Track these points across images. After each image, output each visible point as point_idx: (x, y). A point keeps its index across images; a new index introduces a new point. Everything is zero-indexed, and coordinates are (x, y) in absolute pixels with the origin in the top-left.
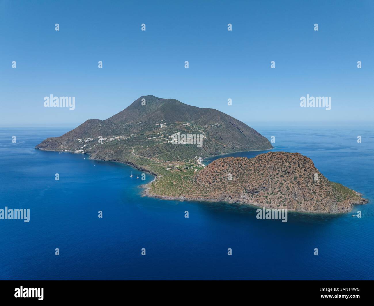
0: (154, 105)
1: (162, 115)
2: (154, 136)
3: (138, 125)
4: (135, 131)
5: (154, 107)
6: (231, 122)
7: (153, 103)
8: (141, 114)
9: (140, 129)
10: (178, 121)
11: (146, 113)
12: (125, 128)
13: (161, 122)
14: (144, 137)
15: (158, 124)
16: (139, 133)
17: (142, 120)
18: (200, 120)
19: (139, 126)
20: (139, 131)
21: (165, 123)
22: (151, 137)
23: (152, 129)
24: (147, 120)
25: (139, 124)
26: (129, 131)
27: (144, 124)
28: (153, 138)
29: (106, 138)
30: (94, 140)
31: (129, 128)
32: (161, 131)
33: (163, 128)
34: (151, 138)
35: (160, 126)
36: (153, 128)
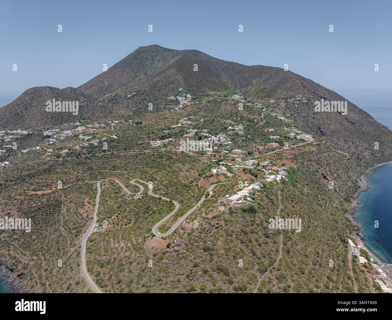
0: (161, 60)
1: (180, 77)
2: (169, 136)
3: (130, 98)
4: (122, 112)
5: (160, 64)
6: (316, 92)
7: (158, 58)
8: (137, 77)
9: (135, 109)
10: (212, 91)
11: (146, 74)
12: (103, 106)
13: (179, 92)
14: (140, 138)
15: (172, 98)
16: (130, 117)
17: (137, 87)
18: (250, 87)
19: (131, 102)
20: (131, 113)
21: (189, 96)
22: (162, 138)
23: (160, 109)
24: (148, 88)
25: (132, 97)
26: (111, 113)
27: (143, 97)
28: (167, 140)
29: (56, 130)
30: (29, 135)
31: (110, 105)
32: (181, 116)
33: (185, 107)
34: (159, 143)
35: (177, 102)
36: (163, 107)
